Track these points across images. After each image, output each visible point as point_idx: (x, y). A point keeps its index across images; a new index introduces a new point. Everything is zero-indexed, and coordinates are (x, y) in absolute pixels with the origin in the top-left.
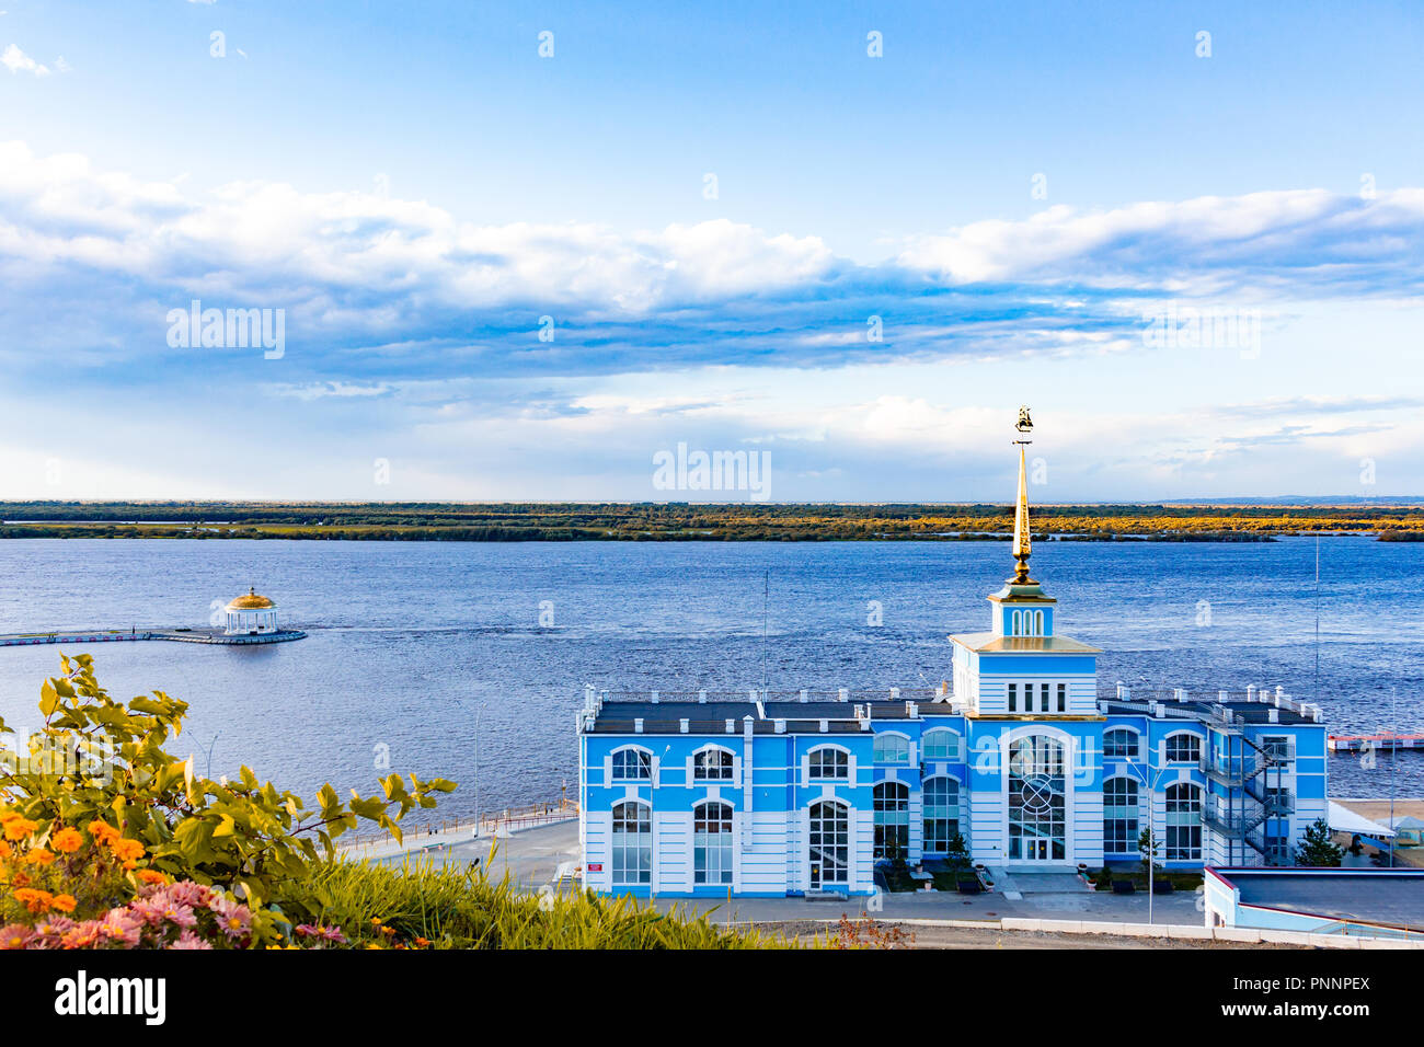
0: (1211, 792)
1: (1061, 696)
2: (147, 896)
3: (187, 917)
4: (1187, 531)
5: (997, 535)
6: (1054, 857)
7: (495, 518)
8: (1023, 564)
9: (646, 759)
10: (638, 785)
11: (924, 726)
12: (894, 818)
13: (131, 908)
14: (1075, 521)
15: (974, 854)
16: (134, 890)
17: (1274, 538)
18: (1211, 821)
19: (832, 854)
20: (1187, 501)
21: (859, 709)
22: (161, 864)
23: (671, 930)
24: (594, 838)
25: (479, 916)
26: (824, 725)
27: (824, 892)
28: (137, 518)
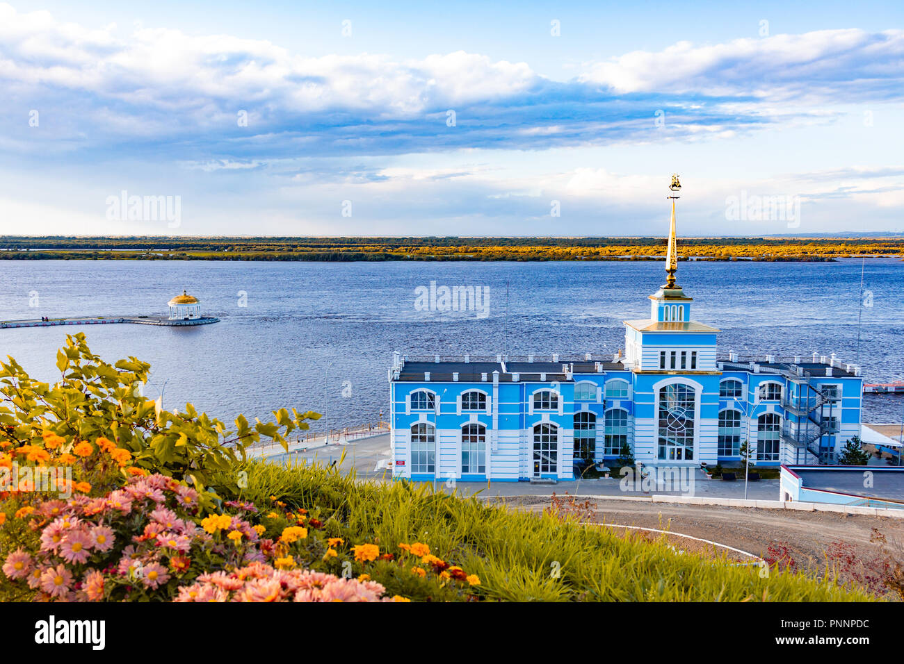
0: (787, 419)
1: (694, 359)
2: (134, 483)
3: (159, 496)
4: (779, 255)
5: (656, 257)
6: (686, 458)
7: (335, 247)
8: (672, 275)
9: (432, 397)
10: (426, 413)
11: (606, 378)
12: (586, 434)
13: (125, 490)
14: (705, 248)
15: (636, 456)
16: (126, 479)
17: (835, 259)
18: (786, 436)
19: (548, 456)
20: (780, 235)
21: (565, 367)
22: (141, 463)
23: (454, 504)
24: (399, 445)
25: (336, 495)
26: (543, 376)
27: (542, 478)
28: (112, 247)
